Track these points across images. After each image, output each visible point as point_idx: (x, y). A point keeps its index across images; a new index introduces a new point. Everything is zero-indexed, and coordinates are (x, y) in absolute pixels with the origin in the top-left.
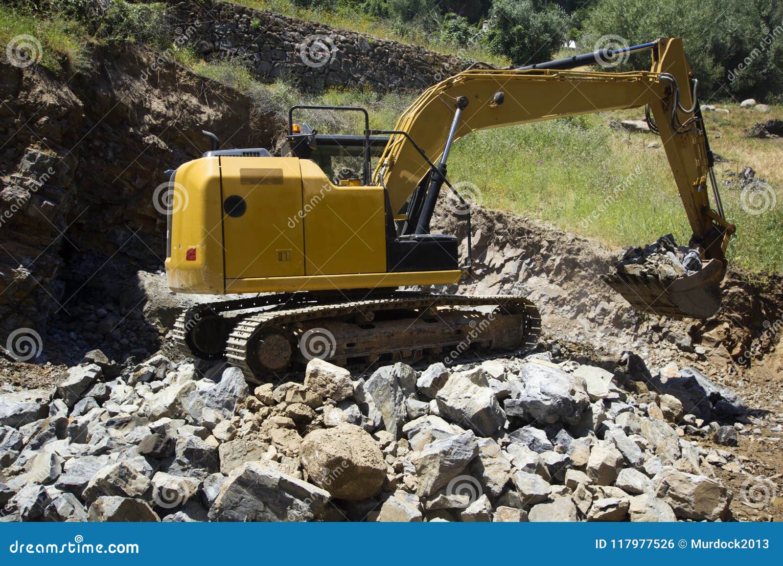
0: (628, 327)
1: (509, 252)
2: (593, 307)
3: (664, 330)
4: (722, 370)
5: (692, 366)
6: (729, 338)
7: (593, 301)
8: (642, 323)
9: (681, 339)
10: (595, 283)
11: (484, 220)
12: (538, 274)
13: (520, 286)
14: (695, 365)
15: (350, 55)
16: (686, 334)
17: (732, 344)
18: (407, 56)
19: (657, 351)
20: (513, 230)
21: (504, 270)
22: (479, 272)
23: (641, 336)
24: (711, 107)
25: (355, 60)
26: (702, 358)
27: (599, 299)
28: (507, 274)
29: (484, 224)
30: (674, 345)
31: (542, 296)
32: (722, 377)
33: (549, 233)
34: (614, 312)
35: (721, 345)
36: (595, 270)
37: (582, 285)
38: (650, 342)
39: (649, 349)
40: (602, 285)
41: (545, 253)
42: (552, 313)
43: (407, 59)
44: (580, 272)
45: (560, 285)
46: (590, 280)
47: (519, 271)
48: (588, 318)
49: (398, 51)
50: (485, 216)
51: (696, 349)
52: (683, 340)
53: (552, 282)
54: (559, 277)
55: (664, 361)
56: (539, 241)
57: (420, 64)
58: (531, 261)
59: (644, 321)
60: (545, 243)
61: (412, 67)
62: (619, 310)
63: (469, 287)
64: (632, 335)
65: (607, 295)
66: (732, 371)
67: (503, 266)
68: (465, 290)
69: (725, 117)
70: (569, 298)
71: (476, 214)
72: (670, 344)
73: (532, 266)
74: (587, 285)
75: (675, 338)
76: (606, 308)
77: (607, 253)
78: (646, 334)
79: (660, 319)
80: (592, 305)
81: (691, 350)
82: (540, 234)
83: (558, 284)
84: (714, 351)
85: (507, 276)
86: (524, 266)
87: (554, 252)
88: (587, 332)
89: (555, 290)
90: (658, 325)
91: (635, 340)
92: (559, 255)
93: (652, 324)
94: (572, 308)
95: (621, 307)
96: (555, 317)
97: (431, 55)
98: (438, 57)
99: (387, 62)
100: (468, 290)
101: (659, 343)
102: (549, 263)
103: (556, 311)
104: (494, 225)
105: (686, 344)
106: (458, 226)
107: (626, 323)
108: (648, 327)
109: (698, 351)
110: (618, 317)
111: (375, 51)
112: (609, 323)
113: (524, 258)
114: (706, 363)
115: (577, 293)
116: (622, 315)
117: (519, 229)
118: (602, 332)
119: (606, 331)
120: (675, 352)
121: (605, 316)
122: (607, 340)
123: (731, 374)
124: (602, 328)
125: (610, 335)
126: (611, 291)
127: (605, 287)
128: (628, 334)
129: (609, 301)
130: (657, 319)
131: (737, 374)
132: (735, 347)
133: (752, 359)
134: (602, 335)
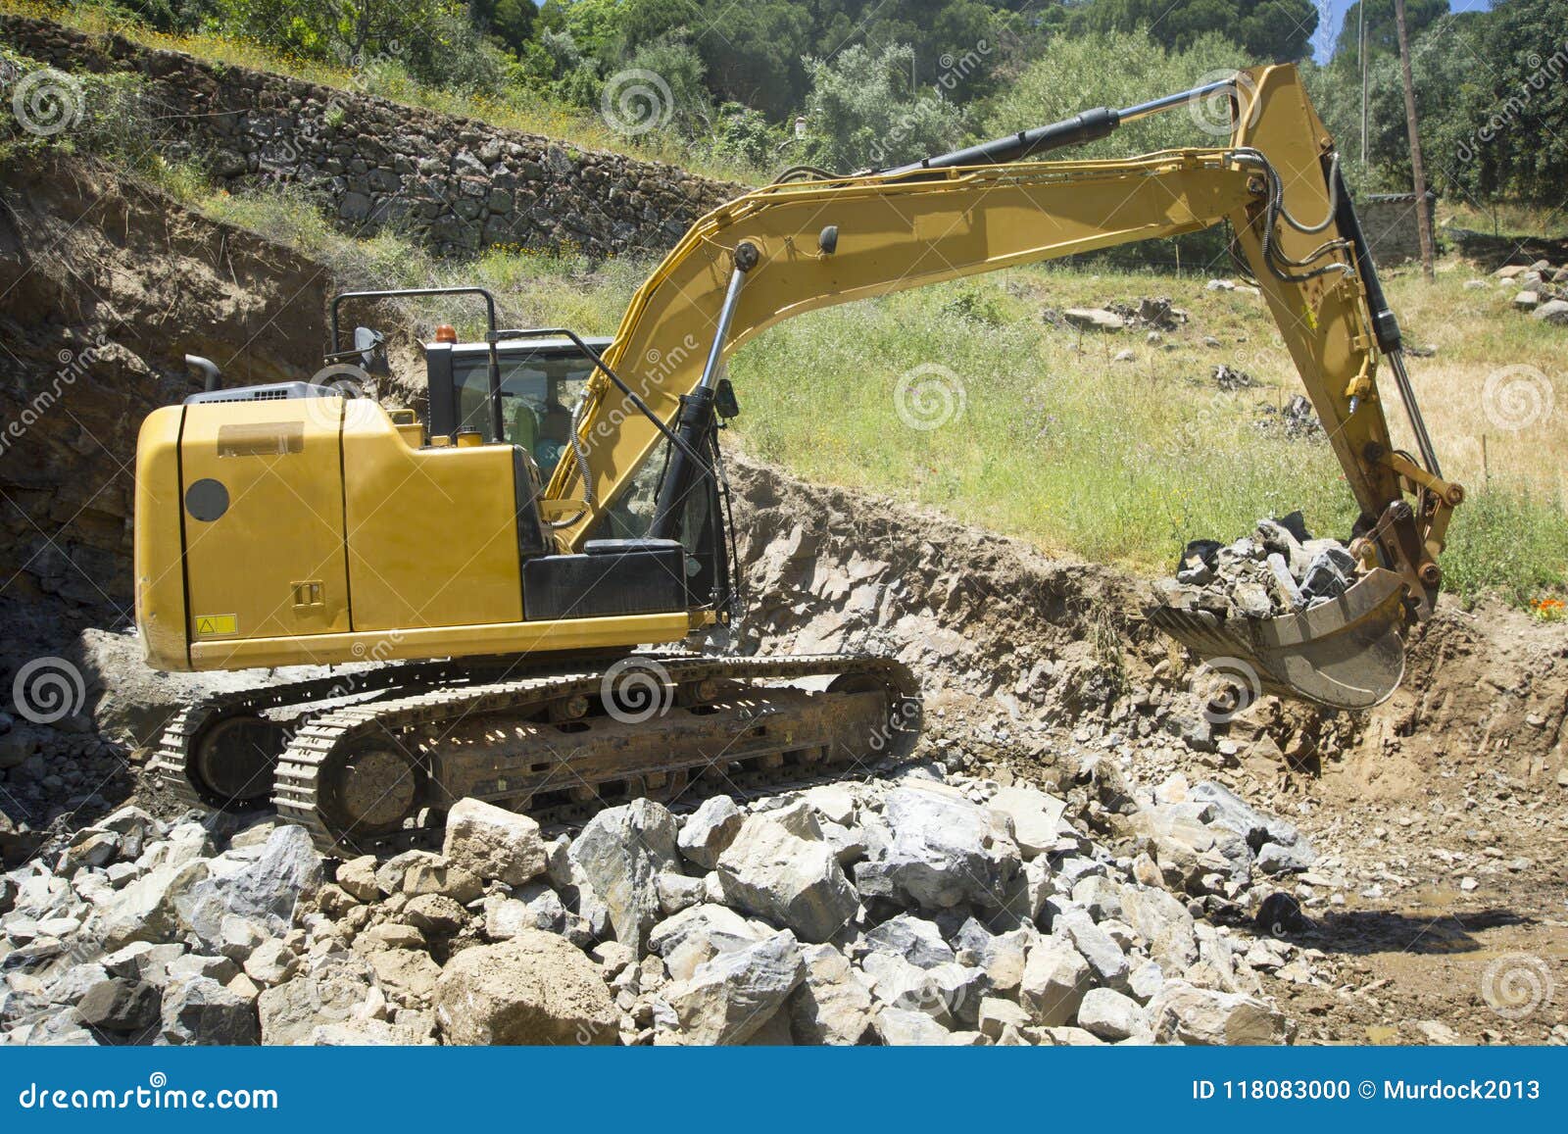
0: (1092, 708)
1: (859, 568)
2: (1024, 672)
3: (1160, 711)
4: (1270, 784)
5: (1214, 778)
6: (1279, 721)
7: (1024, 659)
8: (1117, 699)
9: (1192, 727)
10: (1026, 623)
11: (807, 507)
12: (915, 609)
13: (881, 635)
14: (1219, 776)
15: (532, 182)
16: (1201, 716)
17: (1285, 732)
18: (647, 185)
19: (1148, 752)
20: (865, 524)
21: (849, 604)
22: (800, 609)
23: (1116, 725)
24: (1228, 284)
25: (540, 191)
26: (1231, 762)
27: (1035, 656)
28: (855, 611)
29: (807, 514)
30: (1180, 739)
31: (926, 652)
32: (1270, 798)
33: (935, 529)
34: (1064, 680)
35: (1265, 736)
36: (1026, 599)
37: (1001, 629)
38: (1135, 735)
39: (1131, 750)
40: (1039, 628)
41: (928, 567)
42: (946, 685)
43: (647, 191)
44: (996, 602)
45: (960, 629)
46: (1017, 619)
47: (878, 604)
48: (1014, 693)
49: (629, 175)
50: (808, 497)
51: (1220, 745)
52: (1196, 729)
53: (943, 624)
54: (957, 615)
55: (1160, 771)
56: (917, 545)
57: (674, 201)
58: (903, 584)
59: (1122, 694)
60: (927, 549)
61: (656, 207)
62: (1073, 675)
63: (781, 640)
64: (1100, 723)
65: (1049, 646)
66: (1287, 787)
67: (846, 595)
68: (774, 646)
69: (1253, 303)
70: (976, 655)
71: (790, 494)
72: (1172, 738)
73: (903, 594)
74: (1011, 628)
75: (1179, 725)
76: (1049, 672)
77: (1046, 564)
78: (1125, 719)
79: (1150, 691)
80: (1023, 667)
81: (1210, 747)
82: (916, 532)
83: (955, 629)
84: (1253, 748)
85: (856, 616)
86: (888, 596)
87: (945, 565)
88: (1015, 721)
89: (949, 641)
90: (1148, 701)
91: (1105, 733)
92: (955, 570)
93: (1136, 699)
94: (984, 674)
95: (1077, 669)
96: (952, 695)
97: (694, 183)
98: (708, 187)
99: (606, 196)
100: (781, 646)
101: (1151, 738)
102: (936, 587)
103: (954, 682)
104: (827, 515)
105: (1201, 737)
106: (756, 519)
107: (1087, 700)
108: (1129, 707)
109: (1223, 750)
110: (1071, 688)
111: (583, 173)
112: (1057, 702)
113: (887, 579)
114: (1239, 772)
115: (992, 645)
116: (1079, 684)
117: (876, 522)
118: (1043, 720)
119: (1051, 716)
120: (1182, 752)
121: (1047, 688)
122: (1052, 736)
123: (1285, 791)
124: (1044, 711)
125: (1058, 725)
126: (1057, 639)
127: (1044, 630)
128: (1091, 721)
129: (1054, 658)
130: (1145, 691)
131: (1297, 791)
132: (1290, 737)
133: (1323, 759)
134: (1043, 725)
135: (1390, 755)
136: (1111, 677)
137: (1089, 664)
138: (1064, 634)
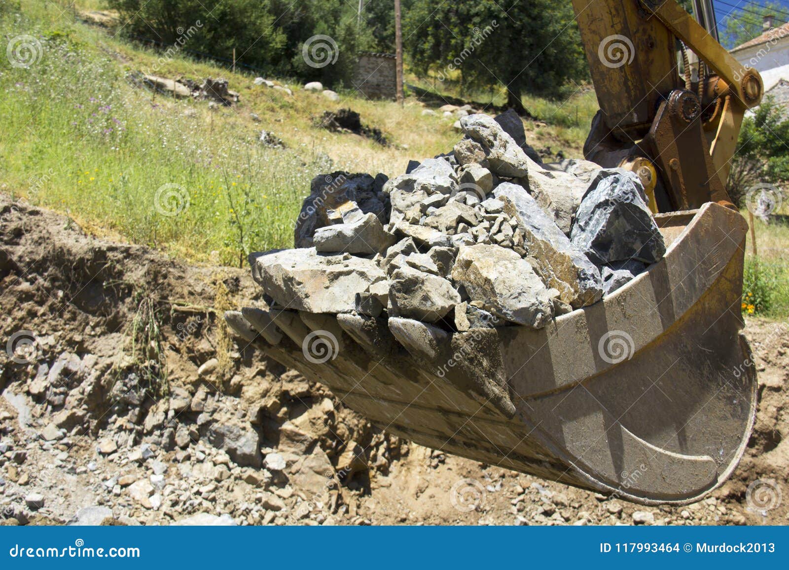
0: (122, 413)
2: (44, 368)
3: (202, 418)
4: (320, 505)
5: (259, 500)
6: (332, 433)
7: (45, 353)
8: (154, 403)
9: (238, 438)
10: (52, 309)
14: (265, 496)
16: (248, 425)
17: (337, 445)
19: (185, 468)
23: (150, 433)
24: (269, 83)
26: (279, 479)
27: (59, 348)
30: (222, 451)
34: (92, 378)
35: (318, 449)
36: (54, 279)
37: (20, 314)
38: (171, 446)
39: (164, 465)
40: (67, 315)
44: (16, 283)
46: (41, 303)
48: (28, 393)
51: (268, 459)
52: (243, 440)
55: (198, 493)
59: (160, 397)
62: (103, 373)
64: (131, 431)
65: (78, 338)
66: (338, 506)
69: (286, 99)
72: (214, 451)
74: (32, 314)
75: (223, 435)
76: (73, 368)
77: (83, 241)
78: (160, 427)
79: (193, 394)
80: (42, 362)
81: (256, 461)
84: (304, 463)
90: (189, 406)
91: (136, 443)
93: (176, 403)
95: (109, 366)
101: (189, 450)
105: (246, 450)
107: (118, 403)
108: (166, 412)
109: (271, 465)
110: (100, 390)
112: (79, 405)
114: (287, 491)
116: (110, 384)
118: (60, 426)
119: (71, 422)
120: (224, 468)
121: (70, 387)
122: (69, 446)
123: (335, 512)
124: (62, 416)
125: (79, 433)
126: (88, 330)
127: (74, 318)
128: (121, 429)
129: (82, 351)
130: (186, 394)
131: (347, 512)
132: (343, 450)
133: (372, 473)
134: (60, 433)
135: (436, 467)
136: (148, 376)
137: (124, 361)
138: (97, 325)
